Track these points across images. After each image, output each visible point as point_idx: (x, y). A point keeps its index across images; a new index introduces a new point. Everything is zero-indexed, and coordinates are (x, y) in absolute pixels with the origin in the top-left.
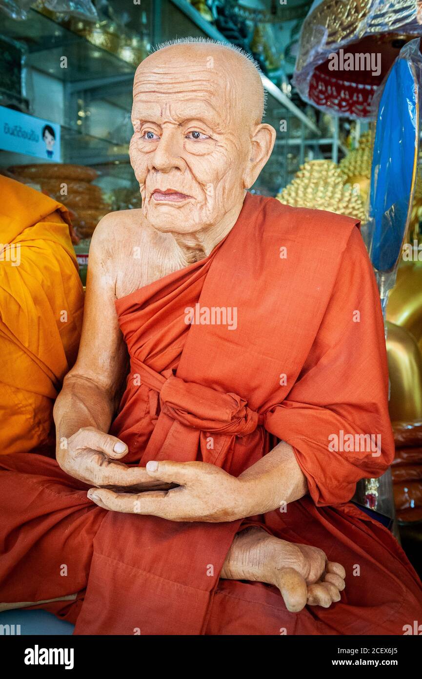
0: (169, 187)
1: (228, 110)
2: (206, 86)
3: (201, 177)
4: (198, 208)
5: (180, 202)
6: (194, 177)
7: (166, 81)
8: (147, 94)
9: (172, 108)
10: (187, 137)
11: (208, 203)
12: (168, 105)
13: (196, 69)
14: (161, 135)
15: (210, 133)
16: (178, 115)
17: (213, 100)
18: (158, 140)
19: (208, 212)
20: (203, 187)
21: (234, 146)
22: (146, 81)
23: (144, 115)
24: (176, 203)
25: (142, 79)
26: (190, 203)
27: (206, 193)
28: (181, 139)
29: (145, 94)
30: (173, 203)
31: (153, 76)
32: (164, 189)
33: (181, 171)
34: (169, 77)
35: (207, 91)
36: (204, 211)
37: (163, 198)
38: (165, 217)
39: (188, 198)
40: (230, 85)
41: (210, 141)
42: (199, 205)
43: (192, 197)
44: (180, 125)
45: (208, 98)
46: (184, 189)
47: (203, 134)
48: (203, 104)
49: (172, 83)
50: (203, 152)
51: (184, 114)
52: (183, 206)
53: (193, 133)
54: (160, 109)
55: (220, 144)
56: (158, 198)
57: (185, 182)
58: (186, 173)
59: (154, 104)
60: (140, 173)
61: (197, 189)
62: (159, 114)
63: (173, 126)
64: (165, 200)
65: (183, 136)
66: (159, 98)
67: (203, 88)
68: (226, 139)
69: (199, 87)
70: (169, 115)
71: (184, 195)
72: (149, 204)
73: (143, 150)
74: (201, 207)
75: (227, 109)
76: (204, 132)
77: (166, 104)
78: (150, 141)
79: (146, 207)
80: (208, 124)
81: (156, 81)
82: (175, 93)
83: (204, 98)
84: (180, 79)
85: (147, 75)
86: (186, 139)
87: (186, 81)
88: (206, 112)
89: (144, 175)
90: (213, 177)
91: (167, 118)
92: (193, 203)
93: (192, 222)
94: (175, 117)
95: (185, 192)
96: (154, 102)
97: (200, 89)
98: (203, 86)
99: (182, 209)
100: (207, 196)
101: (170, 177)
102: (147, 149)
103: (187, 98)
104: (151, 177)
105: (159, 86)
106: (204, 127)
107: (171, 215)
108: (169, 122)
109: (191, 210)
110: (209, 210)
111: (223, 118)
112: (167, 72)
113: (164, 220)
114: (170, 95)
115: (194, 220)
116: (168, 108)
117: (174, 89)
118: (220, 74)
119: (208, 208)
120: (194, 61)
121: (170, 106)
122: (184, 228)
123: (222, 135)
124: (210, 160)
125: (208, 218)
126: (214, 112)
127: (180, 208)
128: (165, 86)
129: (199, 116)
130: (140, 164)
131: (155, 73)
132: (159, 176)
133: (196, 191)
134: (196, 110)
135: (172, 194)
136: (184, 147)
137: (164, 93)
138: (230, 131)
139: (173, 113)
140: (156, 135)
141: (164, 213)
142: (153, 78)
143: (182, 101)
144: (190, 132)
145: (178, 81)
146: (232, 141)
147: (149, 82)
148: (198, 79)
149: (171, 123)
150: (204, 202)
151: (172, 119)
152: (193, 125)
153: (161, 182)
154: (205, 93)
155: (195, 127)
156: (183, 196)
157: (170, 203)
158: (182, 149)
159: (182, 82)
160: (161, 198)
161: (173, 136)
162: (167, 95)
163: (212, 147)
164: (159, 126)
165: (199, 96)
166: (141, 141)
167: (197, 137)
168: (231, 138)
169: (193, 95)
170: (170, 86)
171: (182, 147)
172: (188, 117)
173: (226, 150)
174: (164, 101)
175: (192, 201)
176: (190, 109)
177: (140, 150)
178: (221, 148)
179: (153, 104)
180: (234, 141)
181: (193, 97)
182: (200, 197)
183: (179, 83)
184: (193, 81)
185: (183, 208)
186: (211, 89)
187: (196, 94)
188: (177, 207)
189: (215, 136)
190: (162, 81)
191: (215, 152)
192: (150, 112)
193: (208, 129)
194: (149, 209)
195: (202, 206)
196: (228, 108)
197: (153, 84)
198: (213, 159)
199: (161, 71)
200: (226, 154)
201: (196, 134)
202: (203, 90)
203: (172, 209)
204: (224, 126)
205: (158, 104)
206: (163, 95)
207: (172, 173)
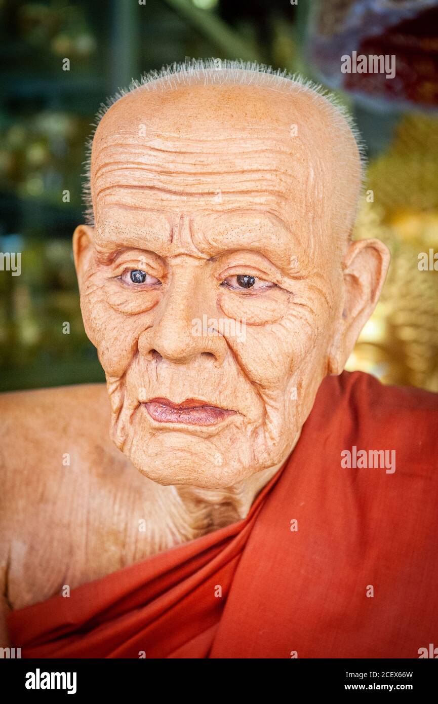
0: (190, 396)
1: (311, 226)
2: (271, 183)
3: (258, 370)
4: (249, 434)
5: (213, 425)
6: (244, 371)
7: (181, 168)
8: (134, 191)
9: (196, 226)
10: (225, 284)
11: (271, 422)
12: (186, 221)
13: (249, 146)
14: (165, 276)
15: (276, 276)
16: (212, 242)
17: (287, 211)
18: (158, 286)
19: (270, 443)
20: (262, 390)
21: (323, 300)
22: (133, 163)
23: (128, 236)
24: (204, 429)
25: (123, 158)
26: (232, 426)
27: (264, 402)
28: (212, 289)
29: (129, 191)
30: (198, 428)
31: (150, 155)
32: (178, 400)
33: (216, 360)
34: (190, 159)
35: (271, 193)
36: (260, 440)
37: (173, 417)
38: (177, 458)
39: (229, 415)
40: (315, 175)
41: (276, 293)
42: (250, 428)
43: (235, 412)
44: (212, 259)
45: (274, 206)
46: (222, 397)
47: (260, 279)
48: (267, 222)
49: (195, 174)
50: (264, 317)
51: (225, 240)
52: (218, 434)
53: (239, 278)
54: (168, 226)
55: (297, 300)
56: (163, 417)
57: (224, 382)
58: (226, 364)
59: (153, 216)
60: (115, 359)
61: (248, 395)
62: (165, 236)
63: (197, 263)
64: (181, 422)
65: (215, 282)
66: (165, 203)
67: (264, 185)
68: (311, 288)
69: (258, 184)
70: (190, 240)
71: (222, 408)
72: (131, 422)
73: (122, 308)
74: (255, 432)
75: (309, 224)
76: (264, 277)
77: (182, 217)
78: (139, 289)
79: (123, 429)
80: (274, 260)
81: (158, 166)
82: (202, 194)
83: (268, 208)
84: (214, 167)
85: (133, 151)
86: (222, 289)
87: (226, 170)
88: (274, 237)
89: (125, 362)
90: (284, 371)
91: (183, 247)
92: (238, 424)
93: (235, 465)
94: (204, 246)
95: (224, 403)
96: (152, 210)
97: (259, 188)
98: (265, 183)
99: (214, 439)
100: (268, 408)
101: (193, 373)
102: (131, 307)
103: (230, 207)
104: (143, 368)
105: (164, 178)
106: (264, 265)
107: (192, 454)
108: (187, 255)
109: (233, 440)
110: (272, 439)
111: (304, 246)
112: (183, 150)
113: (174, 462)
114: (191, 199)
115: (240, 461)
116: (187, 226)
117: (201, 186)
118: (298, 155)
119: (270, 432)
120: (244, 129)
121: (191, 221)
122: (220, 479)
123: (301, 281)
124: (279, 334)
125: (269, 455)
126: (289, 236)
127: (209, 437)
128: (178, 179)
129: (257, 244)
130: (116, 339)
131: (153, 149)
132: (165, 368)
133: (247, 401)
134: (253, 234)
135: (193, 408)
136: (220, 307)
137: (175, 193)
138: (315, 270)
139: (199, 236)
140: (153, 277)
141: (173, 449)
142: (148, 159)
143: (217, 211)
144: (232, 276)
145: (210, 171)
146: (320, 291)
147: (140, 167)
148: (255, 167)
149: (191, 256)
150: (260, 421)
151: (195, 250)
152: (241, 262)
153: (172, 383)
154: (270, 198)
155: (245, 266)
156: (219, 412)
157: (191, 428)
158: (215, 309)
159: (219, 173)
160: (169, 417)
161: (197, 284)
162: (185, 198)
163: (282, 306)
164: (162, 260)
165: (256, 204)
166: (113, 287)
167: (249, 285)
168: (318, 283)
169: (243, 200)
170: (191, 179)
171: (215, 305)
172: (232, 246)
173: (312, 311)
174: (178, 210)
175: (237, 419)
176: (239, 230)
177: (115, 308)
178: (300, 309)
179: (149, 213)
180: (324, 290)
181: (243, 205)
182: (254, 411)
183: (211, 174)
184: (243, 172)
185: (217, 437)
186: (282, 188)
187: (251, 199)
188: (205, 435)
189: (287, 283)
190: (171, 167)
191: (290, 317)
192: (143, 231)
193: (274, 269)
194: (131, 433)
195: (256, 428)
196: (311, 220)
197: (151, 171)
198: (284, 332)
199: (169, 146)
200: (310, 320)
201: (246, 279)
202: (264, 191)
203: (195, 439)
204: (306, 263)
205: (162, 216)
206: (174, 197)
207: (196, 364)
